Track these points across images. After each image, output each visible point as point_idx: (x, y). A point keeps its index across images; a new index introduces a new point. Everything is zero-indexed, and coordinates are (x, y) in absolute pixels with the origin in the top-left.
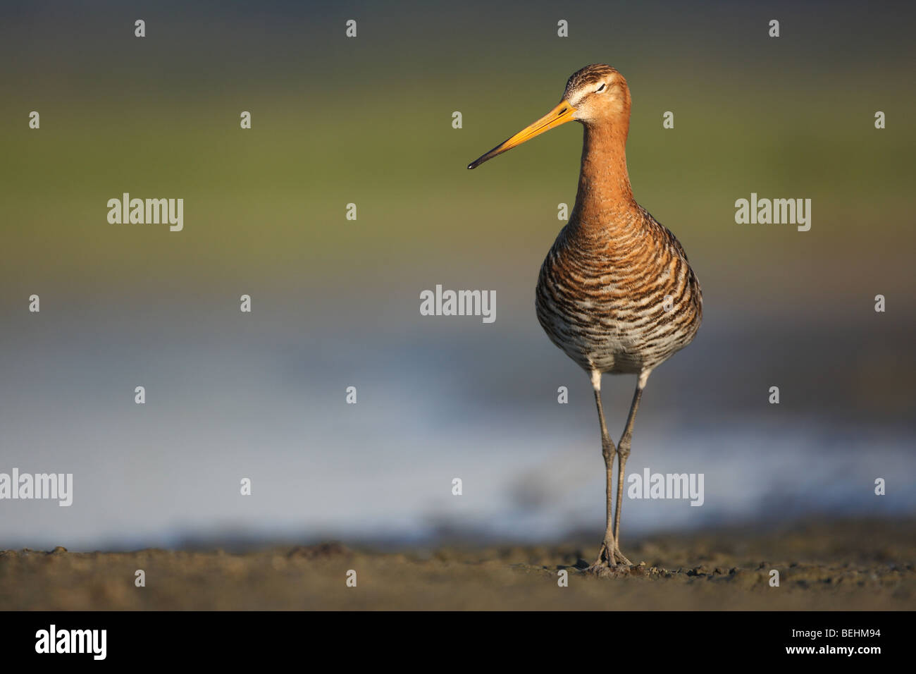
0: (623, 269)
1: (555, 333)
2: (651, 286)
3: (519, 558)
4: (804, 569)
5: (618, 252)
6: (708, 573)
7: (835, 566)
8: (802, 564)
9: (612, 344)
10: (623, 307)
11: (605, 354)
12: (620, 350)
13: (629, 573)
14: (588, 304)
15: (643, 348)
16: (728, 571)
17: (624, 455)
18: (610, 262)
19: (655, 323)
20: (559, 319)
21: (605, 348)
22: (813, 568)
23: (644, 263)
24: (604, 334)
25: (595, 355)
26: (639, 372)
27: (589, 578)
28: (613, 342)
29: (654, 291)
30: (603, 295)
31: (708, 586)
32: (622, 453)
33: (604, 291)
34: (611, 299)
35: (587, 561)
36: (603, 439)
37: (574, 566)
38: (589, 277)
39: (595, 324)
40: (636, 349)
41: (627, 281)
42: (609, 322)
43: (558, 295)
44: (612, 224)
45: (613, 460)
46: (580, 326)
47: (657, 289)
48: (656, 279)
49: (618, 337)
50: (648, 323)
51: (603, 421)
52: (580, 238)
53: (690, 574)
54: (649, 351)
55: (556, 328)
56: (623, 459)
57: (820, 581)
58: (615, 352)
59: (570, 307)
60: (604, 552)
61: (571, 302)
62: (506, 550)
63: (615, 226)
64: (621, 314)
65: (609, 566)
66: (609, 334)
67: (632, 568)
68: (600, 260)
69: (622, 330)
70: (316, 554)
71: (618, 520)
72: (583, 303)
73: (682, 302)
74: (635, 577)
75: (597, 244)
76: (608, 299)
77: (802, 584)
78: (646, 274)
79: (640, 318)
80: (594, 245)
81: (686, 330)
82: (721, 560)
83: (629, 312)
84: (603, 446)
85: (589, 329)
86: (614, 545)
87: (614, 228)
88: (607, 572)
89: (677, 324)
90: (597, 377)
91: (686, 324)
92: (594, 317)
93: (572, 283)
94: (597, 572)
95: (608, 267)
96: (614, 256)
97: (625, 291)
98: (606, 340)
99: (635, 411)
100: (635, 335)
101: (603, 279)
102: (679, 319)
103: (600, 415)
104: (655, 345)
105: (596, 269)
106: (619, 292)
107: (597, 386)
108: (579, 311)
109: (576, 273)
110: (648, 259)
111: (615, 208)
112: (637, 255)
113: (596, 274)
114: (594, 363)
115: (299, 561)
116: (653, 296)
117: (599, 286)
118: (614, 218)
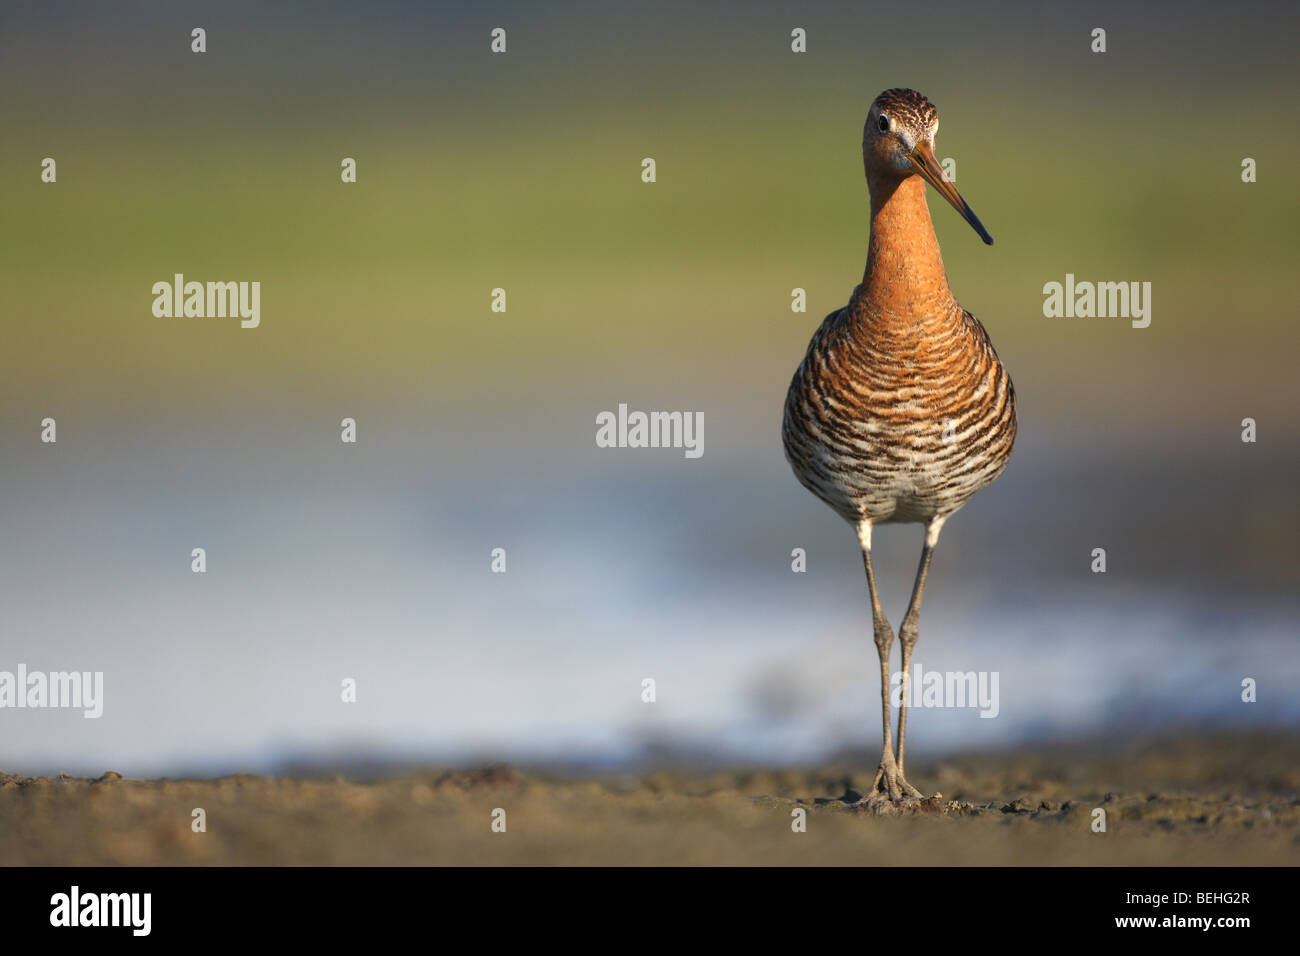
0: (933, 381)
1: (812, 468)
2: (963, 403)
3: (763, 788)
4: (1167, 803)
5: (933, 356)
6: (1030, 809)
7: (1212, 798)
8: (1165, 795)
9: (899, 483)
10: (921, 432)
11: (885, 497)
12: (910, 491)
13: (920, 810)
14: (872, 426)
15: (942, 489)
16: (1060, 805)
17: (910, 641)
18: (917, 370)
19: (963, 454)
20: (824, 448)
21: (887, 489)
22: (1179, 801)
23: (961, 372)
24: (891, 470)
25: (871, 498)
26: (929, 520)
27: (862, 815)
28: (901, 480)
29: (967, 411)
30: (896, 415)
31: (1031, 827)
32: (907, 639)
33: (900, 409)
34: (908, 420)
35: (860, 792)
36: (874, 618)
37: (841, 799)
38: (882, 388)
39: (879, 455)
40: (933, 489)
41: (933, 397)
42: (901, 453)
43: (827, 414)
44: (930, 315)
45: (889, 649)
46: (856, 457)
47: (972, 406)
48: (972, 393)
49: (910, 474)
50: (954, 453)
51: (875, 594)
52: (878, 333)
53: (1005, 810)
54: (949, 493)
55: (816, 461)
56: (908, 648)
57: (1190, 819)
58: (901, 494)
59: (845, 432)
60: (882, 779)
61: (846, 423)
62: (744, 776)
63: (934, 317)
64: (918, 441)
65: (891, 800)
66: (898, 469)
67: (923, 801)
68: (903, 366)
69: (917, 464)
70: (474, 782)
71: (902, 734)
72: (864, 425)
73: (1001, 423)
74: (927, 815)
75: (903, 343)
76: (902, 420)
77: (1165, 824)
78: (959, 389)
79: (945, 447)
80: (899, 344)
81: (1000, 462)
82: (1049, 790)
83: (930, 439)
84: (875, 629)
85: (870, 463)
86: (896, 771)
87: (931, 322)
88: (887, 808)
89: (991, 454)
90: (866, 529)
91: (1000, 454)
92: (879, 446)
93: (851, 397)
94: (874, 807)
95: (913, 375)
96: (925, 361)
97: (929, 410)
98: (892, 477)
99: (923, 579)
100: (934, 471)
101: (900, 393)
102: (994, 447)
103: (870, 585)
104: (959, 484)
105: (894, 378)
106: (920, 412)
107: (867, 543)
108: (858, 436)
109: (859, 383)
110: (966, 367)
111: (935, 292)
112: (956, 362)
113: (892, 385)
114: (867, 510)
115: (451, 792)
116: (965, 417)
117: (895, 401)
118: (933, 307)
